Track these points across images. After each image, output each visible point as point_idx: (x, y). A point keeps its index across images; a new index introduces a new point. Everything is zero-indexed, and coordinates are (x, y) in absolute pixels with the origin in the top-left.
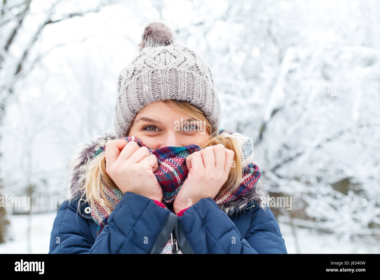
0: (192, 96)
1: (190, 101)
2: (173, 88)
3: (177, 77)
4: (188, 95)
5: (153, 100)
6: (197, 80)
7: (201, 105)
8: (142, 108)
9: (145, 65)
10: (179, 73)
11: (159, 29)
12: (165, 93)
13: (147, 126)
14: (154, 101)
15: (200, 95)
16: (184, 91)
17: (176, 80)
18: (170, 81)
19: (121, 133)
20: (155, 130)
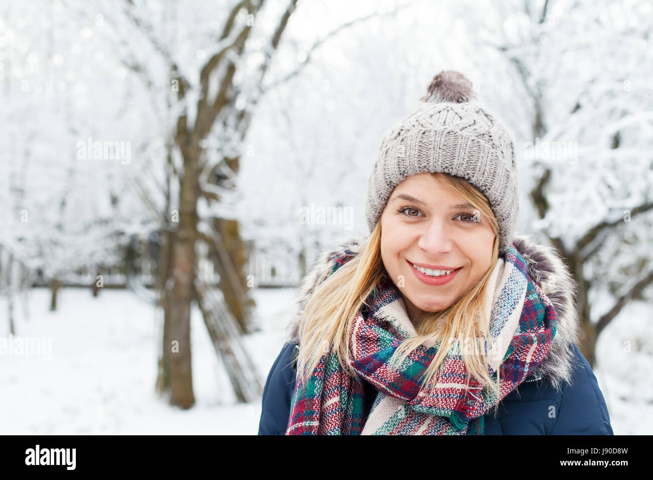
0: (473, 172)
1: (469, 179)
2: (448, 157)
3: (456, 144)
4: (467, 169)
5: (418, 170)
6: (485, 152)
7: (484, 188)
8: (402, 179)
9: (416, 124)
10: (460, 138)
11: (453, 81)
12: (436, 163)
13: (405, 208)
14: (418, 172)
15: (486, 173)
16: (463, 164)
17: (454, 146)
18: (445, 147)
19: (372, 215)
20: (416, 215)
